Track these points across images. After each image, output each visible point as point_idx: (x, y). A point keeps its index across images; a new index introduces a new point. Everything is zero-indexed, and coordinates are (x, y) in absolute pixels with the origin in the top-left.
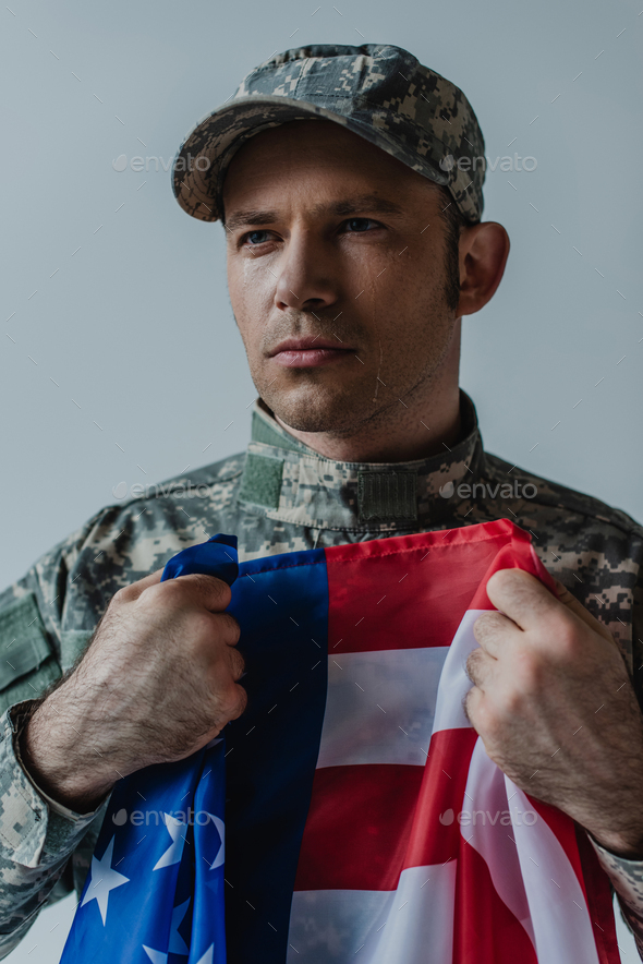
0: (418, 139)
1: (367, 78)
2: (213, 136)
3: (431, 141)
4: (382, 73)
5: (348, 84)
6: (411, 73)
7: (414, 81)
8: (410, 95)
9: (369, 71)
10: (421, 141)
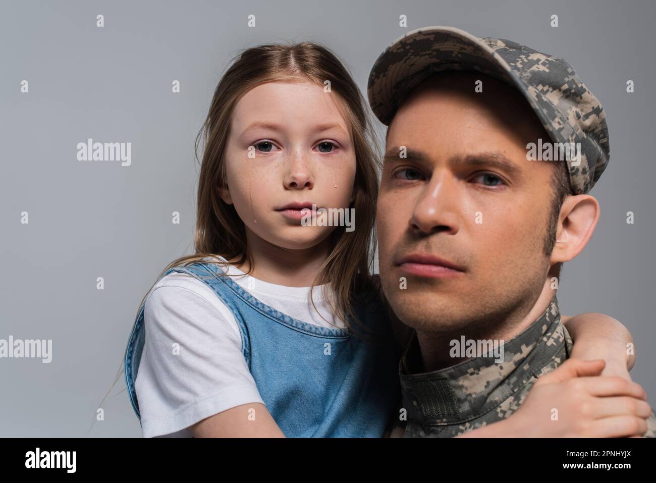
0: (556, 116)
1: (536, 66)
2: (413, 54)
3: (565, 123)
4: (548, 68)
5: (521, 64)
6: (568, 77)
7: (568, 83)
8: (560, 90)
9: (540, 63)
10: (557, 120)
